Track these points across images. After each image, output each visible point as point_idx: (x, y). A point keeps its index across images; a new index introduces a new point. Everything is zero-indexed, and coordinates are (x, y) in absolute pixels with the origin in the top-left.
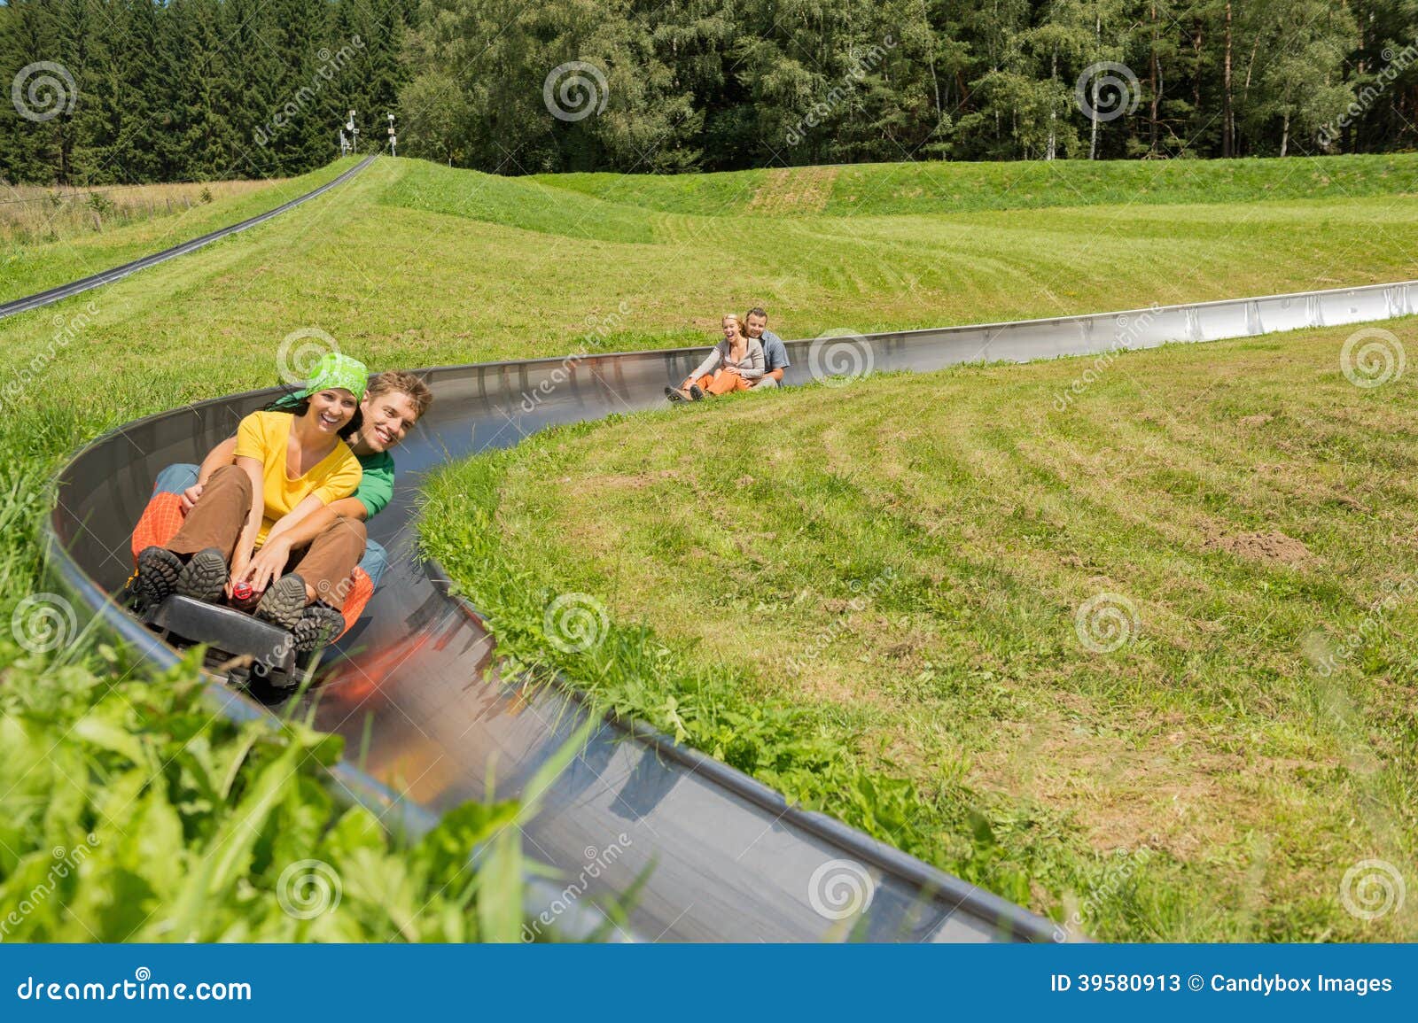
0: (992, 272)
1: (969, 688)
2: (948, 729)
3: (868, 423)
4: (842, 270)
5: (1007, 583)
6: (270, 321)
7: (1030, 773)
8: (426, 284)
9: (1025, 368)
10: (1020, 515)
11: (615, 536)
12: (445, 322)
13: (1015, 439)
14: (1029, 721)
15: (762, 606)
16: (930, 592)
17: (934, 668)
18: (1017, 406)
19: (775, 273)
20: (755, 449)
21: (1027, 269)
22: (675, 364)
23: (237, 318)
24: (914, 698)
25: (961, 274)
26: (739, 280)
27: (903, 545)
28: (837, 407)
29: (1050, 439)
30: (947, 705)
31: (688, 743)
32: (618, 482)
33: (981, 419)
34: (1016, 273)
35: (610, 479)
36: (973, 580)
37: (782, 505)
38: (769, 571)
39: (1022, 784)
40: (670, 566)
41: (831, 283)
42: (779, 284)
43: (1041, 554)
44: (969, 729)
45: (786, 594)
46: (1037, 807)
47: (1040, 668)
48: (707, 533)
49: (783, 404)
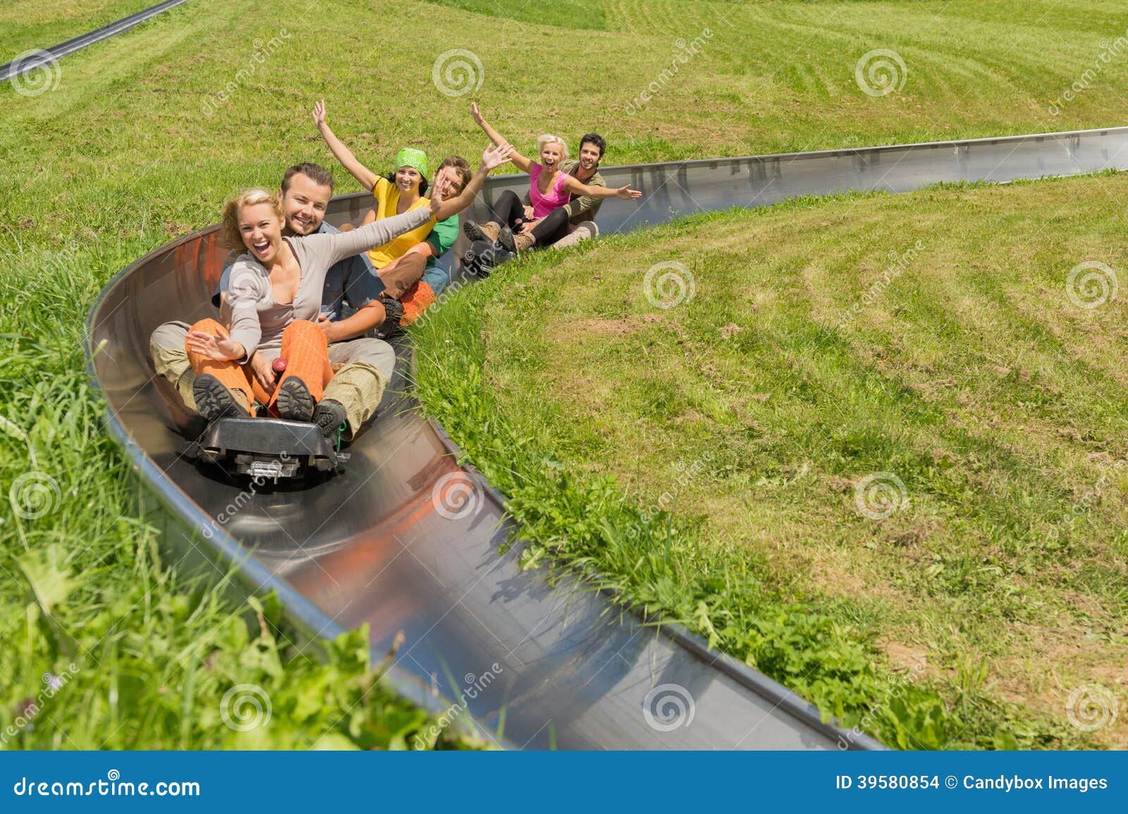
0: (971, 76)
1: (978, 585)
2: (962, 630)
3: (848, 259)
4: (810, 70)
5: (1008, 462)
6: (217, 120)
7: (1046, 682)
8: (373, 77)
9: (1006, 191)
10: (1014, 378)
11: (605, 391)
12: (398, 125)
13: (1004, 285)
14: (1041, 623)
15: (763, 480)
16: (931, 470)
17: (944, 561)
18: (1003, 244)
19: (740, 71)
20: (735, 289)
21: (1008, 73)
22: (641, 179)
23: (181, 114)
24: (924, 592)
25: (938, 78)
26: (702, 79)
27: (897, 412)
28: (814, 235)
29: (1041, 286)
30: (959, 603)
31: (722, 648)
32: (601, 325)
33: (966, 258)
34: (996, 78)
35: (591, 322)
36: (972, 456)
37: (771, 361)
38: (767, 440)
39: (1039, 694)
40: (666, 429)
41: (798, 85)
42: (743, 84)
43: (1035, 423)
44: (982, 631)
45: (787, 468)
46: (1055, 721)
47: (1047, 562)
48: (698, 393)
49: (756, 230)
